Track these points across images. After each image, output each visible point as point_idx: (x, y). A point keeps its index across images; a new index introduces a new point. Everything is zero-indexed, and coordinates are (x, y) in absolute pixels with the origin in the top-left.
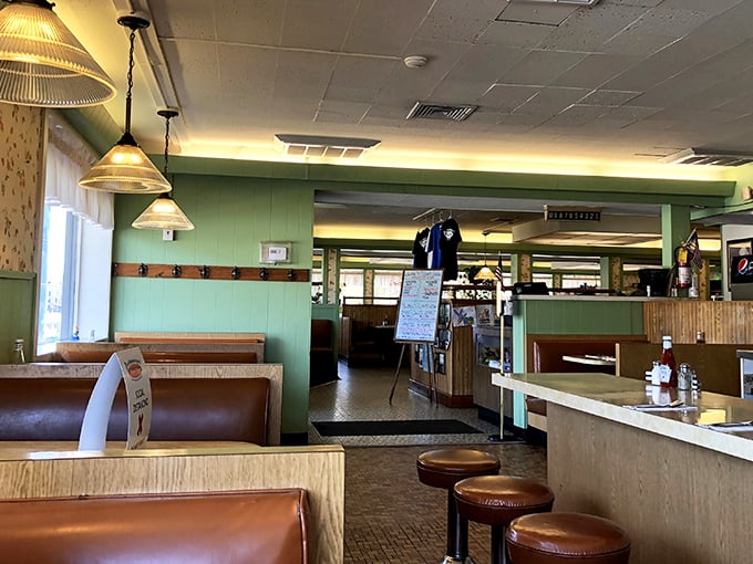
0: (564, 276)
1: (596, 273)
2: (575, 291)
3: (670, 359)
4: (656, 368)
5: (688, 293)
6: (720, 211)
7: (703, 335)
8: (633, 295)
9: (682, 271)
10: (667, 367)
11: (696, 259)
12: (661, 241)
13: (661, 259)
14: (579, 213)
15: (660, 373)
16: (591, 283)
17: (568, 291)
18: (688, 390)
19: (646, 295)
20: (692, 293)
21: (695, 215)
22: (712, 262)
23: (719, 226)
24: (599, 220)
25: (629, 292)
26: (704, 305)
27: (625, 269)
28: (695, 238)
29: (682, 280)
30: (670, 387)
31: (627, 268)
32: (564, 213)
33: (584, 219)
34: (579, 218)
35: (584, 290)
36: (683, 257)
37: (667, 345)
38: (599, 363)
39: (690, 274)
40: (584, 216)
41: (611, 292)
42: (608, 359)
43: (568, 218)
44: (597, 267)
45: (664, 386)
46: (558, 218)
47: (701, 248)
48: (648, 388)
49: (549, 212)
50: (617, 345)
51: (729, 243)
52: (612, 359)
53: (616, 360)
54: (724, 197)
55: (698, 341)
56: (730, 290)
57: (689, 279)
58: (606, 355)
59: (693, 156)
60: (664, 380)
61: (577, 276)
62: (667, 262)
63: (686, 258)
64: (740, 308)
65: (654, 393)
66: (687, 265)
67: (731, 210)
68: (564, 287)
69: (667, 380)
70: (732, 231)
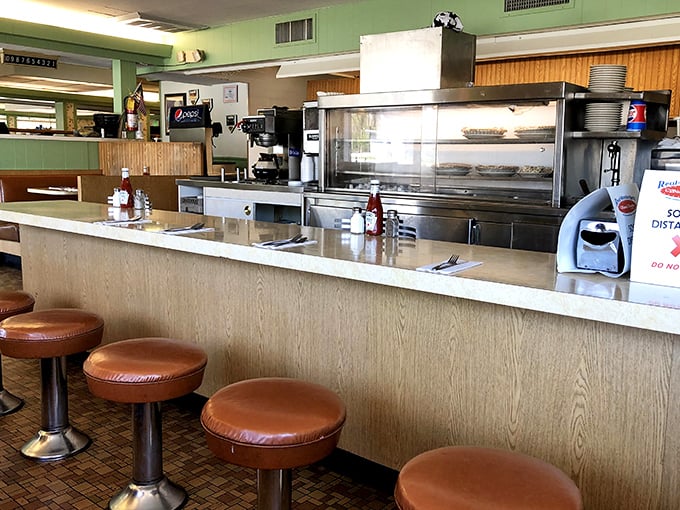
0: (19, 118)
1: (51, 116)
2: (32, 132)
3: (128, 186)
4: (117, 193)
5: (135, 136)
6: (160, 69)
7: (148, 169)
8: (89, 136)
9: (131, 117)
10: (125, 192)
11: (141, 108)
12: (112, 91)
13: (113, 107)
14: (36, 60)
15: (120, 197)
16: (46, 126)
17: (24, 131)
18: (142, 209)
19: (100, 136)
20: (139, 135)
21: (140, 71)
22: (152, 111)
23: (158, 81)
24: (55, 67)
25: (86, 133)
26: (149, 145)
27: (78, 114)
28: (140, 90)
29: (130, 124)
30: (128, 207)
31: (80, 113)
32: (20, 58)
33: (40, 65)
34: (36, 64)
35: (39, 131)
36: (131, 105)
37: (125, 175)
38: (63, 193)
39: (137, 119)
40: (41, 62)
41: (67, 133)
42: (69, 190)
43: (25, 63)
44: (53, 111)
45: (123, 207)
46: (15, 62)
47: (145, 99)
48: (110, 209)
49: (5, 55)
50: (79, 178)
51: (167, 96)
52: (73, 190)
53: (79, 191)
54: (163, 58)
55: (145, 174)
56: (167, 134)
57: (136, 123)
58: (67, 187)
59: (139, 19)
60: (123, 203)
61: (32, 119)
62: (118, 109)
63: (133, 106)
64: (176, 147)
65: (115, 212)
66: (135, 112)
67: (169, 69)
68: (19, 127)
69: (125, 202)
70: (168, 87)
